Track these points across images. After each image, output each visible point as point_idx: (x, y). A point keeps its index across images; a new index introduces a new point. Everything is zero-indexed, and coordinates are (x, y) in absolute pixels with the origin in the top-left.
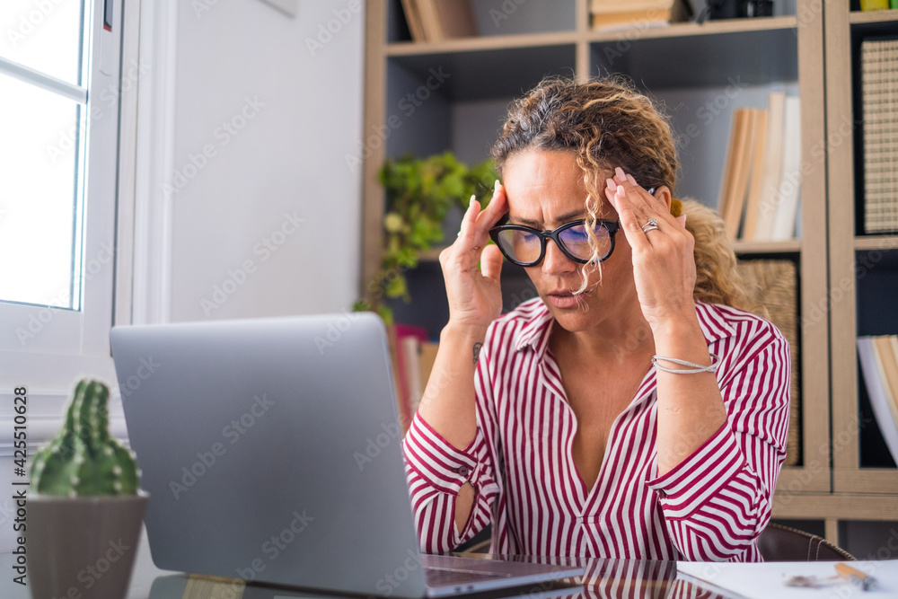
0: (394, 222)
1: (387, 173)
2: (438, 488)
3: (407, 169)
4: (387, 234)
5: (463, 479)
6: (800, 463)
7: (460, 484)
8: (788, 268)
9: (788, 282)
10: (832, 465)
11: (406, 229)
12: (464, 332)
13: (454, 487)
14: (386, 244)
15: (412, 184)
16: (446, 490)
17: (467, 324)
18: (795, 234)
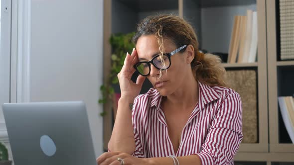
0: (114, 57)
1: (112, 40)
3: (119, 38)
4: (112, 62)
6: (258, 142)
8: (253, 72)
9: (254, 77)
10: (269, 142)
11: (119, 60)
14: (112, 65)
15: (120, 44)
17: (127, 96)
18: (256, 60)
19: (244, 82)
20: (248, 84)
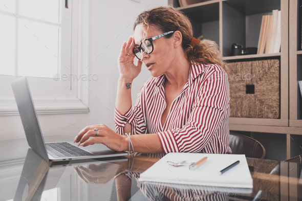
2: (119, 126)
5: (125, 123)
6: (279, 118)
7: (125, 124)
8: (277, 61)
9: (277, 65)
10: (289, 118)
12: (122, 80)
13: (123, 125)
16: (121, 126)
17: (123, 78)
18: (280, 51)
19: (269, 69)
20: (272, 70)
